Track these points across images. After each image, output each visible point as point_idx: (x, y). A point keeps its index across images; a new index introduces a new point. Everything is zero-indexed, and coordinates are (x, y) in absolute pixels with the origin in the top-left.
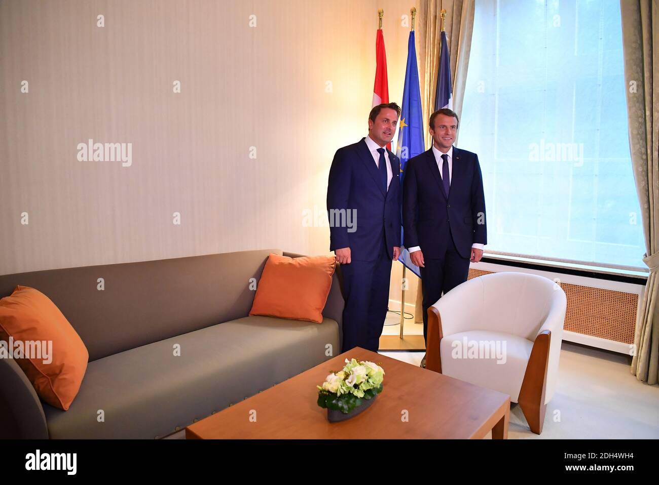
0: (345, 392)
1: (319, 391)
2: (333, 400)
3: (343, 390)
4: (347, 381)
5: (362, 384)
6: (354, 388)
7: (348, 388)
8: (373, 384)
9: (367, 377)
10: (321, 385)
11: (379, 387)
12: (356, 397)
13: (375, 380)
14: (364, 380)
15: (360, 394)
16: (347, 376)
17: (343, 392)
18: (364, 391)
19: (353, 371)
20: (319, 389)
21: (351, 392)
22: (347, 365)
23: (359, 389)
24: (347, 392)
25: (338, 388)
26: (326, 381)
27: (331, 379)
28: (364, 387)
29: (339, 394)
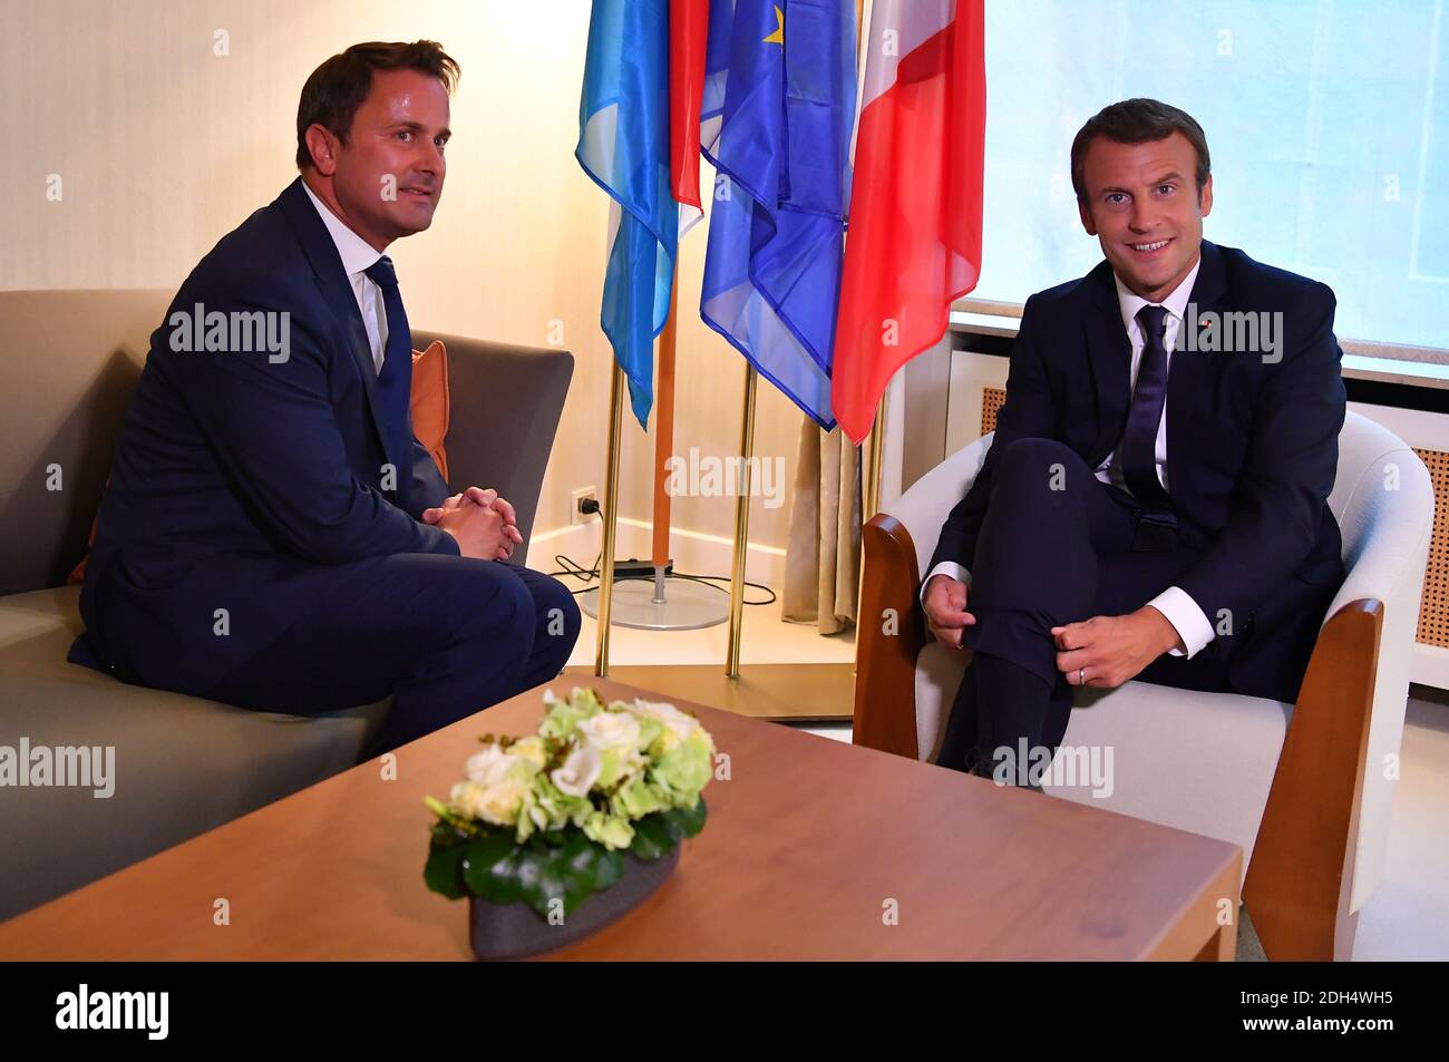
0: (550, 822)
1: (435, 820)
2: (495, 861)
3: (538, 814)
4: (557, 775)
5: (623, 791)
6: (589, 806)
7: (563, 802)
8: (668, 790)
9: (646, 760)
10: (445, 798)
11: (694, 803)
12: (599, 847)
13: (679, 775)
14: (630, 771)
15: (616, 835)
16: (558, 753)
17: (541, 821)
18: (632, 822)
19: (581, 735)
20: (434, 812)
21: (579, 822)
22: (554, 713)
23: (608, 812)
24: (560, 824)
25: (522, 801)
26: (465, 778)
27: (486, 771)
28: (634, 803)
29: (524, 831)
